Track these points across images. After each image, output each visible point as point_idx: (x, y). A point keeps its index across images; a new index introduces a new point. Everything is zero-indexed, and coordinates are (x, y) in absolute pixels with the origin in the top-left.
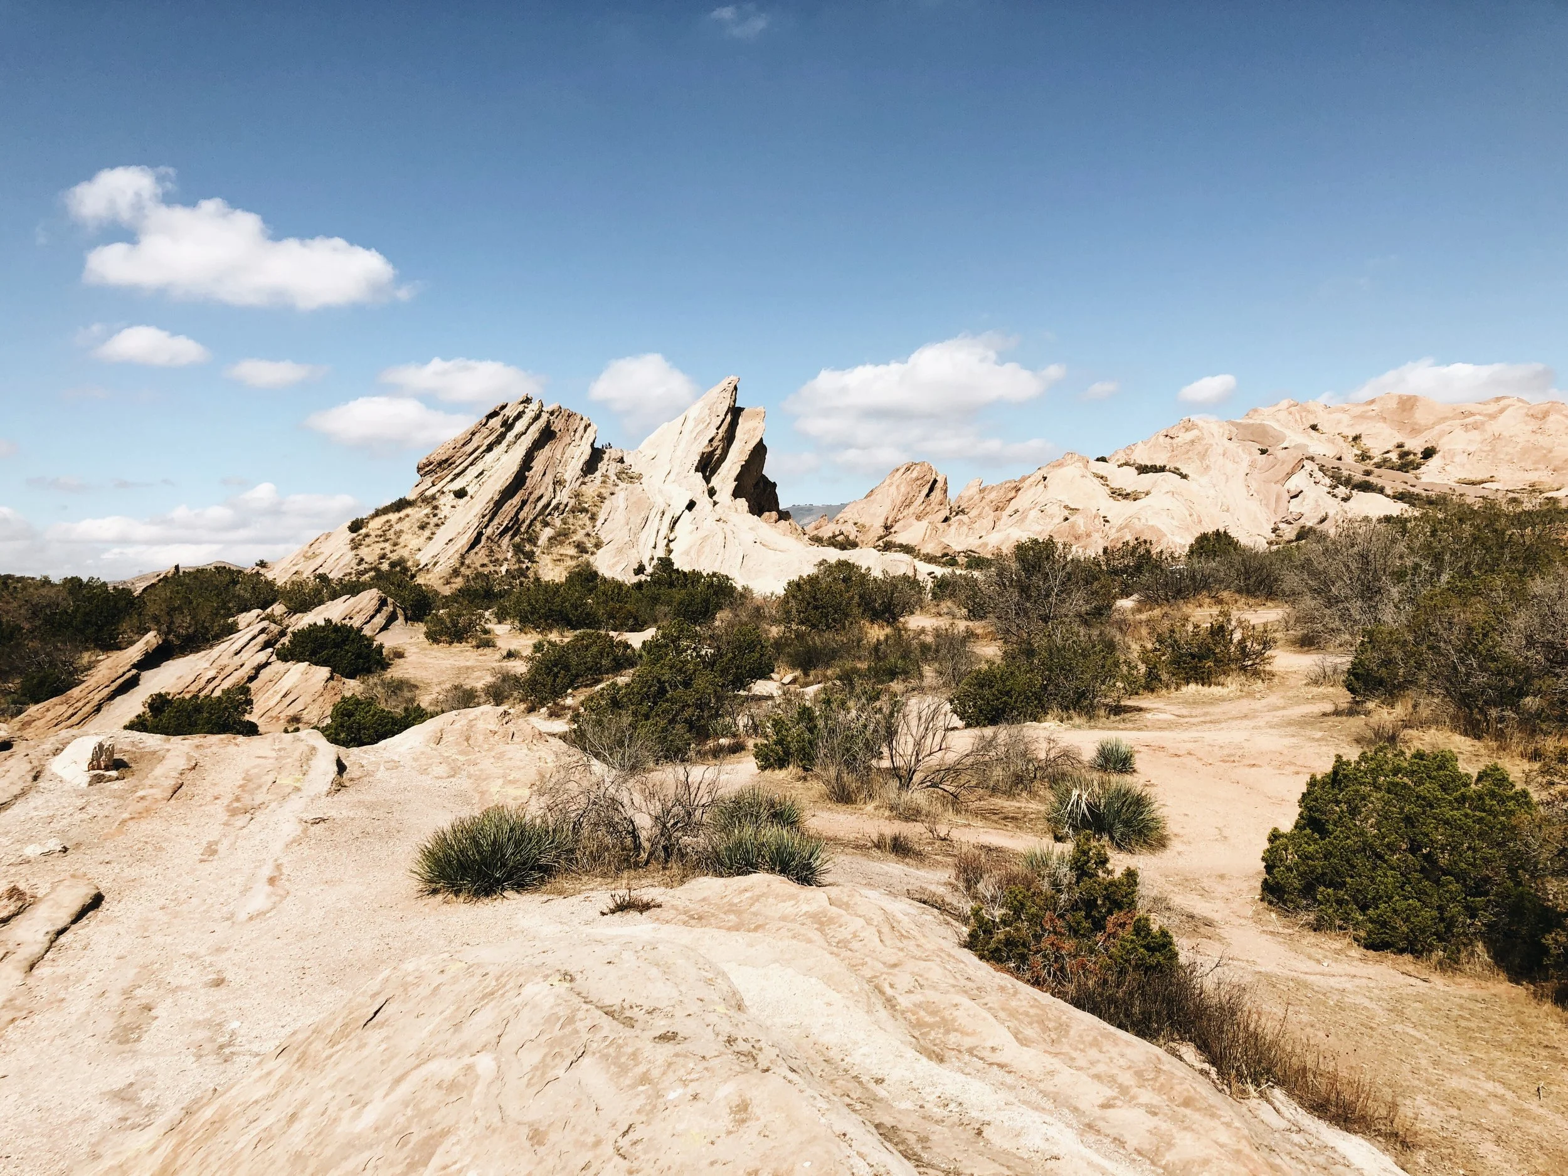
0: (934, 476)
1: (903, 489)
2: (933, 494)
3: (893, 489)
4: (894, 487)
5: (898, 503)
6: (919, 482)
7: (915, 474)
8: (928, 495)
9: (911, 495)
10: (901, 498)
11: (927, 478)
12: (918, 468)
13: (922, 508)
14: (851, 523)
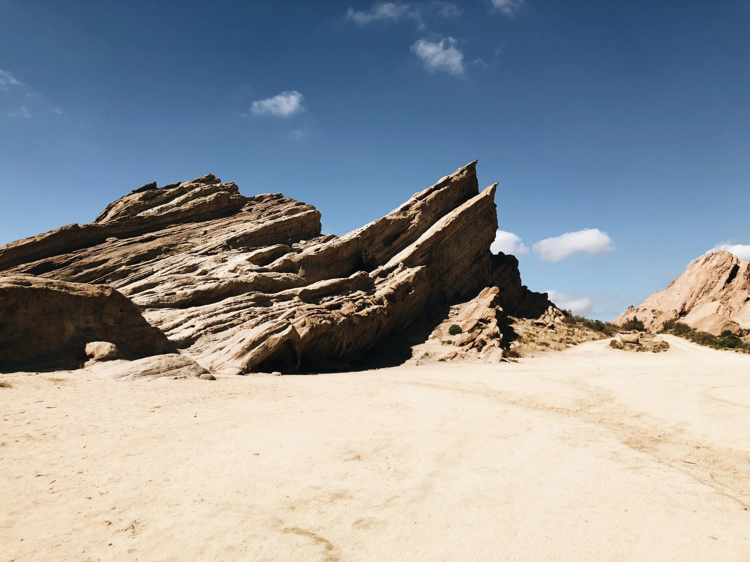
0: (735, 262)
1: (702, 278)
2: (734, 282)
3: (693, 278)
4: (694, 276)
5: (697, 290)
6: (718, 270)
7: (714, 263)
8: (729, 281)
9: (710, 282)
10: (700, 286)
11: (728, 264)
12: (718, 257)
13: (723, 293)
14: (649, 311)
